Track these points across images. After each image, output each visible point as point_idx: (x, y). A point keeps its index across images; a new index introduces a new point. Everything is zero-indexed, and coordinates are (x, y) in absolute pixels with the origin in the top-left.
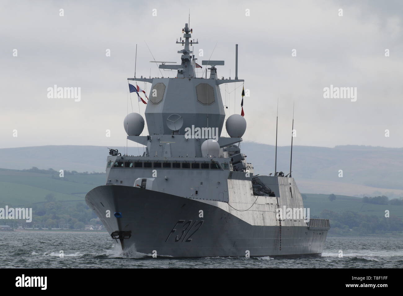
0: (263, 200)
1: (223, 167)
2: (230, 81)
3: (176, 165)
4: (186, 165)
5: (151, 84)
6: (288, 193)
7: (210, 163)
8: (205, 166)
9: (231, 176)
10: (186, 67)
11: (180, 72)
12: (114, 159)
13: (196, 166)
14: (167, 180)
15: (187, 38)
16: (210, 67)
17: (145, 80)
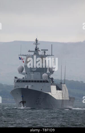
0: (59, 91)
1: (49, 82)
2: (50, 56)
3: (35, 81)
4: (38, 81)
5: (26, 57)
6: (64, 89)
7: (45, 81)
8: (44, 82)
9: (52, 85)
10: (36, 51)
11: (35, 53)
12: (16, 80)
13: (41, 82)
14: (32, 86)
15: (37, 43)
16: (44, 51)
17: (24, 55)
